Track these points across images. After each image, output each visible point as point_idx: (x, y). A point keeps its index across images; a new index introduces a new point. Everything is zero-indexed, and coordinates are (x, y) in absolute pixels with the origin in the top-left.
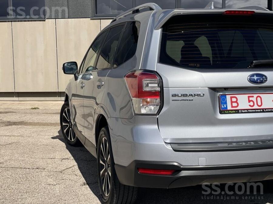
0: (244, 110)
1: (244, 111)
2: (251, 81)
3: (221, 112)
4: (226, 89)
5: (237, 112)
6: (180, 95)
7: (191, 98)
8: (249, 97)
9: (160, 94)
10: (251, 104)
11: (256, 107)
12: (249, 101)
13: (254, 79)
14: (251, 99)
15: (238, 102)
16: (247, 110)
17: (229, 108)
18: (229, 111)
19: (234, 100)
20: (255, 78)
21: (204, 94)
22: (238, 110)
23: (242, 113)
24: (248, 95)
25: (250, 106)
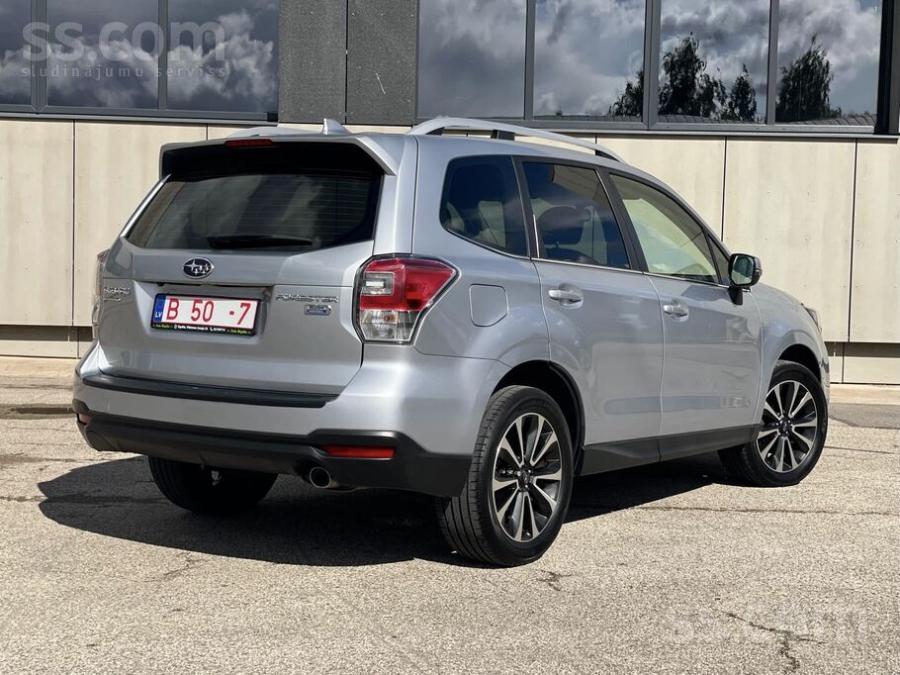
0: (181, 325)
1: (180, 327)
2: (187, 270)
10: (195, 314)
11: (200, 321)
16: (186, 325)
17: (164, 319)
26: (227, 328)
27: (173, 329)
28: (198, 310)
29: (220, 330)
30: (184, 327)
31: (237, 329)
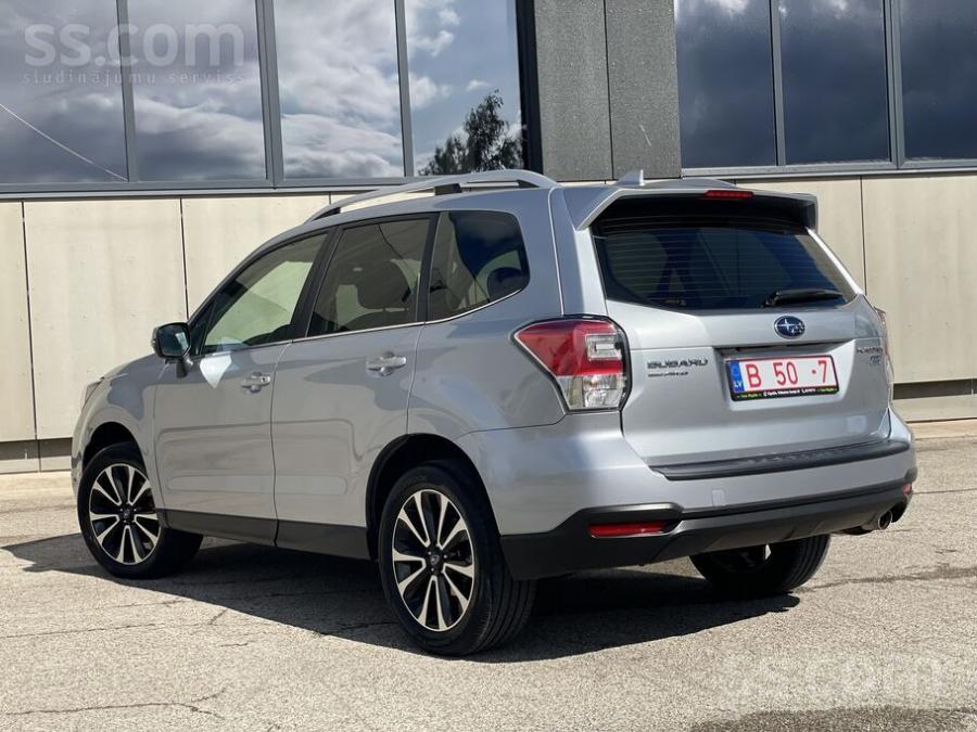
0: (771, 391)
1: (771, 394)
3: (735, 398)
4: (739, 349)
5: (760, 395)
6: (663, 364)
7: (683, 369)
8: (775, 365)
9: (625, 365)
10: (781, 378)
11: (788, 385)
12: (777, 373)
13: (785, 328)
14: (778, 368)
15: (760, 374)
16: (776, 391)
18: (747, 393)
19: (753, 371)
20: (787, 325)
21: (706, 361)
22: (762, 392)
23: (768, 397)
24: (772, 362)
25: (779, 382)
26: (817, 388)
27: (763, 397)
28: (781, 373)
29: (810, 390)
30: (775, 393)
31: (824, 387)
